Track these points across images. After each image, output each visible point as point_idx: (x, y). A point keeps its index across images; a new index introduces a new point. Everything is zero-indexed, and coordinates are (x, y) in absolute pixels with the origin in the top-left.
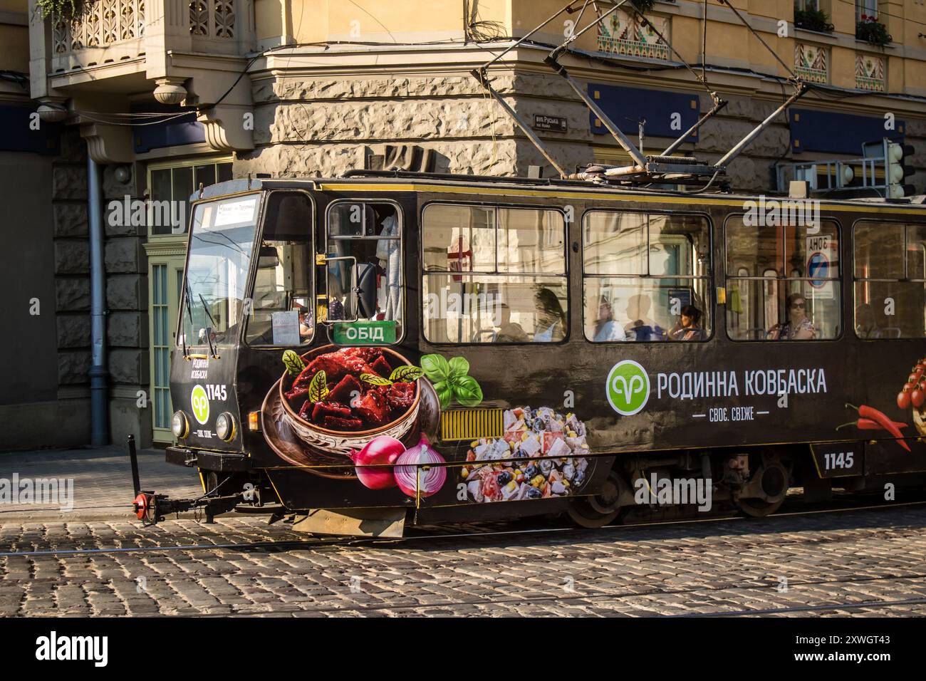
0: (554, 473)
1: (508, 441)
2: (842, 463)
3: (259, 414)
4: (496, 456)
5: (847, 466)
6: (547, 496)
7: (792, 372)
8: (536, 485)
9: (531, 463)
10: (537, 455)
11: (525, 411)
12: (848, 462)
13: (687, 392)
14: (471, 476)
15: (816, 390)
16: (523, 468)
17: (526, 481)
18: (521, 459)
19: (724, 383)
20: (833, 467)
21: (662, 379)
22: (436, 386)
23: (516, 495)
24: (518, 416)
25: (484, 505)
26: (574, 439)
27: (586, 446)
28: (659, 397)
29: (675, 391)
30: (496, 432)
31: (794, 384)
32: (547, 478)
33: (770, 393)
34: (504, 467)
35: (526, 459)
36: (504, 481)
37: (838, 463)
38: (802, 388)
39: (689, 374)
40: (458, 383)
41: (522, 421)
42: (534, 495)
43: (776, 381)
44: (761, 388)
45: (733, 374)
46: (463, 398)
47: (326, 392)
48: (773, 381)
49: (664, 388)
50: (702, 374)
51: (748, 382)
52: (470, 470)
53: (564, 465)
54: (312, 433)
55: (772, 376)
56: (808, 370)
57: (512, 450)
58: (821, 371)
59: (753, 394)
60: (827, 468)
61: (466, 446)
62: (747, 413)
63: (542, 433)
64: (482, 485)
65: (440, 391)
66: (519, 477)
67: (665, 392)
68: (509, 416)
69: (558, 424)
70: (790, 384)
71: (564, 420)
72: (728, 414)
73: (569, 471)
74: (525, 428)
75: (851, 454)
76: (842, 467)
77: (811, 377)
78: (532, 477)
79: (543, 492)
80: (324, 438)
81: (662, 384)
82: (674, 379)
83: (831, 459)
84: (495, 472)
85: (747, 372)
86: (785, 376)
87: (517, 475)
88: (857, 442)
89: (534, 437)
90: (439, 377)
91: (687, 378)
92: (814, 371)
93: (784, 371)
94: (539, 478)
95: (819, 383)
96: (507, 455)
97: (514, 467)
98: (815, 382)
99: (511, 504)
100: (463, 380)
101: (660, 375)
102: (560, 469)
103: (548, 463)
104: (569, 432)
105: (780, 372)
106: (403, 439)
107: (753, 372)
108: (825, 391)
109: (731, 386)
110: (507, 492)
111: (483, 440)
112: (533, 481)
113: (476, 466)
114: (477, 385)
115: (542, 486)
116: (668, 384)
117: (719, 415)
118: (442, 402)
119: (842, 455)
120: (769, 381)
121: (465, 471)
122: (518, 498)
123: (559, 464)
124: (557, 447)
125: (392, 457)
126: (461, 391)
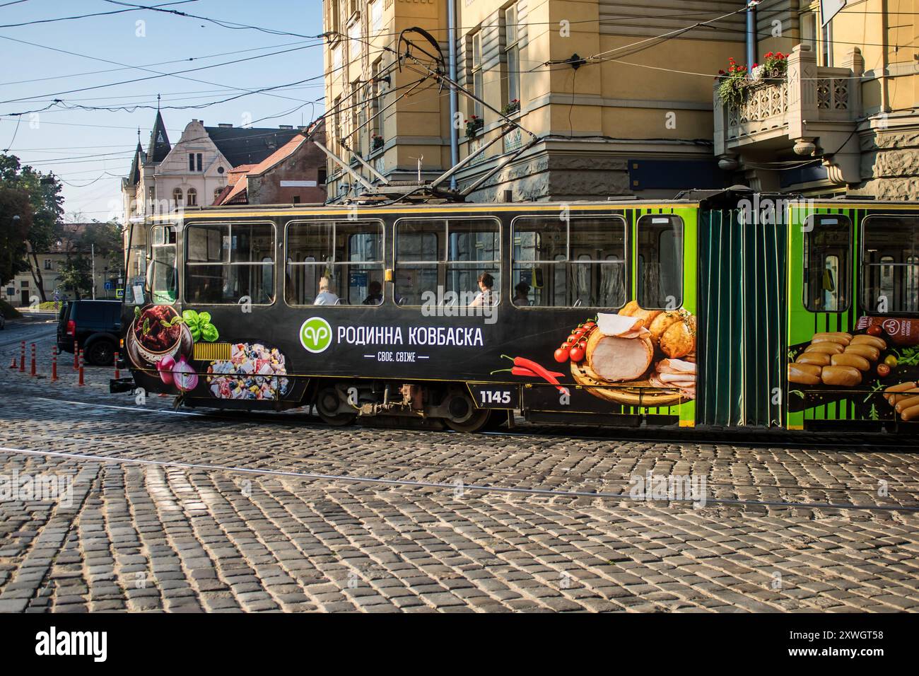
0: (264, 385)
1: (233, 363)
2: (499, 400)
3: (125, 340)
4: (225, 371)
5: (503, 401)
6: (260, 398)
7: (451, 330)
8: (253, 391)
9: (249, 377)
10: (252, 373)
11: (245, 347)
12: (505, 399)
13: (361, 340)
14: (212, 382)
15: (473, 343)
16: (245, 380)
17: (246, 388)
18: (242, 374)
19: (391, 335)
20: (490, 401)
21: (342, 330)
22: (191, 329)
23: (241, 396)
24: (240, 348)
25: (221, 399)
26: (276, 364)
27: (284, 370)
28: (339, 342)
29: (351, 339)
30: (226, 356)
31: (453, 338)
32: (260, 387)
33: (430, 343)
34: (233, 378)
35: (246, 376)
36: (233, 387)
37: (494, 398)
38: (460, 342)
39: (363, 328)
40: (203, 327)
41: (243, 352)
42: (252, 397)
43: (436, 335)
44: (422, 340)
45: (398, 329)
46: (206, 336)
47: (149, 329)
48: (434, 336)
49: (343, 336)
50: (373, 328)
51: (411, 336)
52: (212, 378)
53: (271, 380)
54: (144, 351)
55: (432, 332)
56: (466, 329)
57: (235, 369)
58: (478, 330)
59: (415, 343)
60: (484, 401)
61: (207, 364)
62: (410, 357)
63: (256, 359)
64: (220, 388)
65: (193, 331)
66: (242, 385)
67: (343, 339)
68: (234, 348)
69: (266, 355)
70: (449, 338)
71: (271, 352)
72: (394, 357)
73: (274, 384)
74: (245, 356)
75: (509, 393)
76: (499, 402)
77: (468, 334)
78: (251, 386)
79: (258, 396)
80: (148, 355)
81: (342, 333)
82: (351, 331)
83: (487, 396)
84: (227, 381)
85: (410, 329)
86: (445, 333)
87: (241, 383)
88: (513, 384)
89: (251, 362)
90: (193, 323)
91: (361, 331)
92: (472, 329)
93: (444, 329)
94: (255, 387)
95: (476, 339)
96: (233, 371)
97: (239, 379)
98: (473, 338)
99: (237, 400)
100: (206, 325)
101: (340, 328)
102: (269, 383)
103: (260, 378)
104: (273, 360)
105: (439, 329)
106: (175, 357)
107: (416, 329)
108: (482, 344)
109: (396, 337)
110: (236, 393)
111: (218, 361)
112: (251, 388)
113: (215, 376)
114: (215, 329)
115: (257, 392)
116: (346, 333)
117: (386, 357)
118: (194, 338)
119: (498, 393)
120: (430, 335)
121: (209, 379)
122: (242, 398)
123: (268, 380)
124: (265, 369)
125: (171, 367)
126: (205, 332)
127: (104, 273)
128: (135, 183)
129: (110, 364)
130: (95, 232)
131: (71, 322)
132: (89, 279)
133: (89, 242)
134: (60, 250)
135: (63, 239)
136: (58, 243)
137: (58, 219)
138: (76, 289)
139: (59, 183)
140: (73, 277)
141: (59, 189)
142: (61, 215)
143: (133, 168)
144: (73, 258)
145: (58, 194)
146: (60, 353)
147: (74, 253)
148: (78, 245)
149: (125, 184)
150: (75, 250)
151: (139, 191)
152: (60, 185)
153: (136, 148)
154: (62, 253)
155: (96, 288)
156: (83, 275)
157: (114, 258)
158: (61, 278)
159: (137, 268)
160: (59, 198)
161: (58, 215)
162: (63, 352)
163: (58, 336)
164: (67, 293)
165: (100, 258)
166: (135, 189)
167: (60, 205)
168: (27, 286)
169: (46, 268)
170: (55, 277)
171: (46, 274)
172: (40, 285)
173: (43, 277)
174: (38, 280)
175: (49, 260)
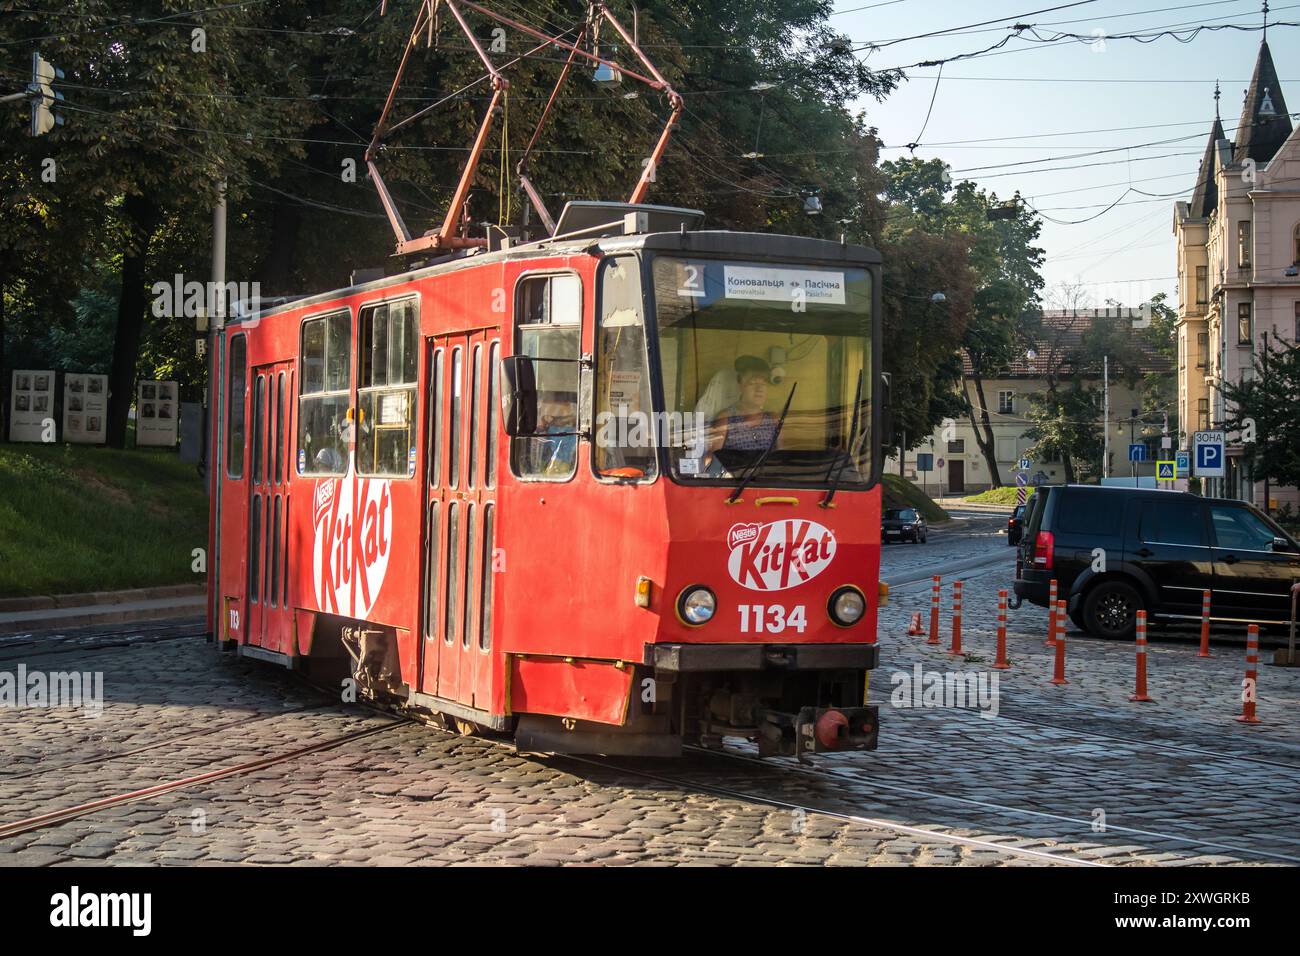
127: (1132, 423)
128: (1206, 213)
129: (1130, 636)
130: (1111, 330)
131: (1045, 536)
132: (1095, 437)
133: (1099, 351)
134: (1033, 369)
135: (1041, 344)
136: (1030, 355)
137: (1032, 301)
138: (1067, 459)
139: (1036, 218)
140: (1061, 432)
141: (1033, 231)
142: (1037, 291)
143: (1201, 178)
144: (1063, 388)
145: (1033, 244)
146: (1018, 606)
147: (1064, 378)
148: (1074, 360)
149: (1182, 215)
150: (1066, 369)
151: (1215, 232)
152: (1037, 223)
153: (1209, 128)
154: (1036, 377)
155: (1111, 456)
156: (1081, 429)
157: (1155, 388)
158: (1033, 434)
159: (1207, 412)
160: (1035, 252)
161: (1030, 292)
162: (1026, 602)
163: (1020, 565)
164: (1047, 469)
165: (1121, 388)
166: (1206, 228)
167: (1035, 269)
168: (962, 451)
169: (1003, 412)
170: (1022, 430)
171: (1001, 423)
172: (988, 449)
173: (996, 431)
174: (984, 439)
175: (1010, 394)
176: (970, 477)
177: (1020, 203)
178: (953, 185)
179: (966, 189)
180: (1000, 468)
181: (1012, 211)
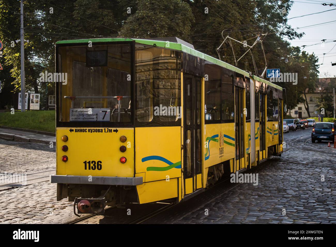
132: (332, 106)
133: (332, 87)
137: (317, 76)
138: (325, 111)
141: (317, 61)
142: (318, 74)
147: (325, 93)
148: (327, 89)
150: (325, 91)
152: (318, 59)
156: (328, 104)
160: (317, 65)
161: (316, 74)
168: (301, 109)
169: (310, 101)
170: (315, 105)
171: (310, 104)
172: (307, 109)
173: (309, 105)
174: (306, 107)
175: (312, 97)
176: (303, 115)
177: (314, 55)
178: (301, 52)
179: (304, 53)
180: (310, 114)
181: (312, 56)
